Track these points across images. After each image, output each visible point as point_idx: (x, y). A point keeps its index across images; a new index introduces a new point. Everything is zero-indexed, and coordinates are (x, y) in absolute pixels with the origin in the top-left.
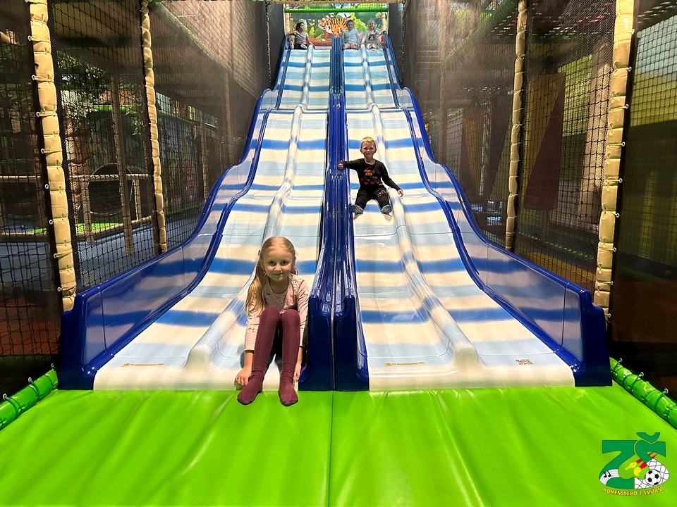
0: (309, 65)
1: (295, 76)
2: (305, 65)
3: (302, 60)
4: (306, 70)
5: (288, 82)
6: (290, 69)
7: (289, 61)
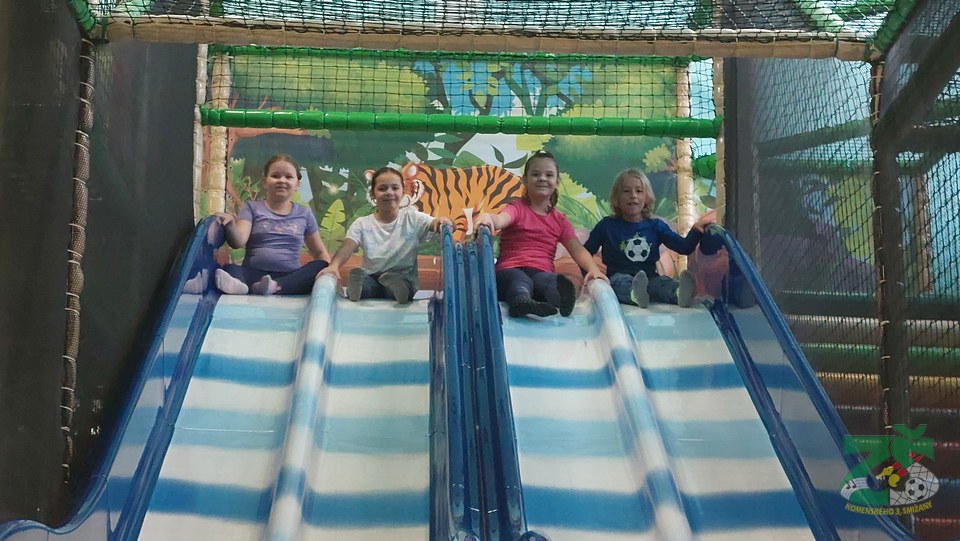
0: (311, 373)
1: (226, 434)
2: (288, 375)
3: (275, 348)
4: (294, 401)
5: (180, 464)
6: (200, 392)
7: (204, 349)
